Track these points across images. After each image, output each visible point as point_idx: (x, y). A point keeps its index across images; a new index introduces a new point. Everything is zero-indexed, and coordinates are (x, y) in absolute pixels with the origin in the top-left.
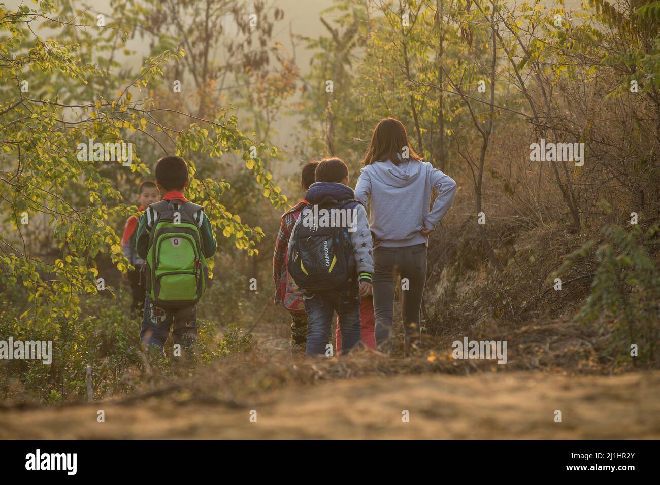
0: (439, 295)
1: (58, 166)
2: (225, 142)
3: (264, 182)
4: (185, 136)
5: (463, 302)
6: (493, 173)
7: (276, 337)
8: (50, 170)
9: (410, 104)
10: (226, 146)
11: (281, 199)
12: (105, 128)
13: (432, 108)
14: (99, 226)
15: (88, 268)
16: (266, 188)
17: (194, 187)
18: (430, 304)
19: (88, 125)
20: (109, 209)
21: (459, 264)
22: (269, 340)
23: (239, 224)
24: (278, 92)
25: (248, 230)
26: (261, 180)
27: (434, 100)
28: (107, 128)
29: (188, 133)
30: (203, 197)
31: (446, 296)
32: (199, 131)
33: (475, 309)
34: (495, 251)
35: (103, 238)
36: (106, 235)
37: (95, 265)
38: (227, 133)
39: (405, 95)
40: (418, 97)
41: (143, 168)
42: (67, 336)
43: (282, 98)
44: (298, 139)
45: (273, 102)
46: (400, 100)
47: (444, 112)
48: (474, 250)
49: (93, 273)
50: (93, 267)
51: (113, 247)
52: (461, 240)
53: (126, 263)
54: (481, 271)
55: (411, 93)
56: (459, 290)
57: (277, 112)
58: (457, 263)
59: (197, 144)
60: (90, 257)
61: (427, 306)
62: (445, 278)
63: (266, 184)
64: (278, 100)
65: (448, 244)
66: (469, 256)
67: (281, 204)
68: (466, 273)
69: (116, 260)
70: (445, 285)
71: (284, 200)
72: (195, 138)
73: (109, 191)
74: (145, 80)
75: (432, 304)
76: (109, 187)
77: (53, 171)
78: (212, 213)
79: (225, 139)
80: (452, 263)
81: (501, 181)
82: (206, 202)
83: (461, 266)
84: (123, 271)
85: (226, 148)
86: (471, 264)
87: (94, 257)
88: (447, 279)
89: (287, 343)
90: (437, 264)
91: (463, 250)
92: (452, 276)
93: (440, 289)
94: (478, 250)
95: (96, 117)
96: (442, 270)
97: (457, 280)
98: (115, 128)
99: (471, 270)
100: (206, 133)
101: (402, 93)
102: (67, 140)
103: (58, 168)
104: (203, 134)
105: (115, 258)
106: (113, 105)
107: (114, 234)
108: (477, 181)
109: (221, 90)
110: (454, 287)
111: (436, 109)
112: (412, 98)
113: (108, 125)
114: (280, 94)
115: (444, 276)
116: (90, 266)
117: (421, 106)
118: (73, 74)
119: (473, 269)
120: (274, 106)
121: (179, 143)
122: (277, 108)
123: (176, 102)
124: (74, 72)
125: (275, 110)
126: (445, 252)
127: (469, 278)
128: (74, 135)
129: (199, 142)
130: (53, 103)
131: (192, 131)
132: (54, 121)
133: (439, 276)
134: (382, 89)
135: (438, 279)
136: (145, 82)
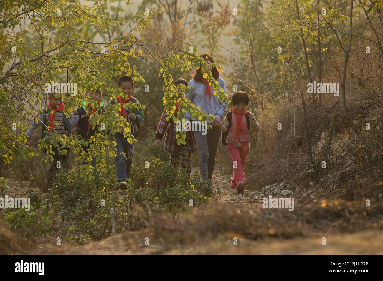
0: (320, 149)
1: (91, 80)
2: (190, 63)
3: (214, 86)
4: (166, 59)
5: (335, 154)
6: (352, 75)
7: (222, 174)
8: (86, 83)
9: (300, 33)
10: (191, 65)
11: (225, 96)
12: (118, 56)
13: (314, 35)
14: (116, 116)
15: (111, 141)
16: (215, 90)
17: (172, 90)
18: (314, 154)
19: (108, 54)
20: (122, 105)
21: (332, 130)
22: (218, 176)
23: (199, 111)
24: (219, 25)
25: (205, 115)
26: (212, 85)
27: (315, 30)
28: (119, 55)
29: (168, 57)
30: (177, 96)
31: (324, 149)
32: (174, 56)
33: (343, 158)
34: (354, 121)
35: (119, 123)
36: (121, 121)
37: (115, 139)
38: (191, 57)
39: (297, 28)
40: (305, 29)
41: (141, 79)
42: (99, 183)
43: (222, 29)
44: (232, 53)
45: (216, 32)
46: (294, 31)
47: (321, 38)
48: (341, 121)
49: (114, 144)
50: (113, 141)
51: (125, 129)
52: (333, 115)
53: (132, 137)
54: (346, 133)
55: (301, 27)
56: (332, 145)
57: (219, 37)
58: (330, 129)
59: (173, 64)
60: (112, 135)
61: (313, 155)
62: (324, 138)
63: (215, 87)
64: (219, 30)
65: (325, 118)
66: (338, 124)
67: (224, 99)
68: (337, 135)
69: (126, 136)
70: (323, 142)
71: (226, 97)
72: (172, 60)
73: (121, 94)
74: (141, 26)
75: (316, 155)
76: (121, 92)
77: (88, 84)
78: (183, 105)
79: (190, 61)
80: (328, 129)
81: (357, 80)
82: (180, 99)
83: (333, 130)
84: (130, 142)
85: (191, 66)
86: (339, 129)
87: (114, 135)
88: (325, 139)
89: (229, 178)
90: (318, 130)
91: (334, 122)
92: (328, 137)
93: (320, 145)
94: (343, 121)
95: (112, 49)
96: (321, 133)
97: (331, 139)
98: (124, 55)
99: (340, 133)
100: (178, 57)
101: (295, 27)
102: (96, 63)
103: (91, 82)
104: (176, 58)
105: (125, 135)
106: (122, 42)
107: (126, 121)
108: (342, 80)
109: (185, 24)
110: (329, 144)
111: (316, 36)
112: (301, 30)
113: (120, 54)
114: (220, 26)
115: (323, 137)
116: (112, 140)
117: (306, 35)
118: (98, 25)
119: (340, 132)
120: (217, 34)
121: (162, 64)
122: (219, 35)
123: (159, 33)
124: (99, 24)
125: (218, 37)
126: (323, 123)
127: (338, 138)
128: (100, 60)
129: (174, 62)
130: (87, 42)
131: (170, 56)
132: (87, 54)
133: (320, 137)
134: (282, 26)
135: (319, 139)
136: (141, 28)
